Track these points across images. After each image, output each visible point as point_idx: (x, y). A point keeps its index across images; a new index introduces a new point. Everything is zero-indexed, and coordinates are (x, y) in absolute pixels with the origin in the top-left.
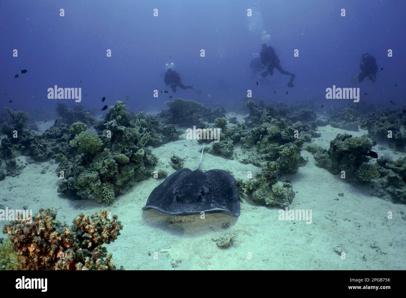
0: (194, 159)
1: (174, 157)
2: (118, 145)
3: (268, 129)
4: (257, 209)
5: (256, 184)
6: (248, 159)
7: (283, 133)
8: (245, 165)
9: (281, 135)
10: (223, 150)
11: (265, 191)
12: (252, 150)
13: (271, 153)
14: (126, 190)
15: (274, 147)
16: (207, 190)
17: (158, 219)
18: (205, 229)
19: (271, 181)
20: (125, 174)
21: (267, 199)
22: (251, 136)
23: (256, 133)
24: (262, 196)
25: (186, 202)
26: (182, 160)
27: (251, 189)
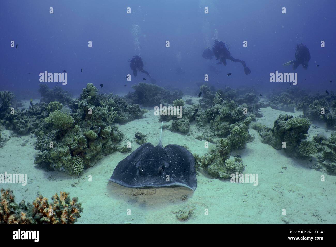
0: (156, 135)
1: (138, 133)
2: (88, 123)
3: (219, 110)
4: (212, 181)
5: (211, 159)
6: (202, 135)
7: (233, 113)
8: (200, 141)
9: (231, 115)
10: (181, 128)
11: (219, 165)
12: (206, 128)
13: (222, 131)
14: (95, 163)
15: (225, 125)
16: (167, 165)
17: (122, 191)
18: (166, 201)
19: (224, 156)
20: (93, 149)
21: (221, 173)
22: (205, 115)
23: (209, 113)
24: (216, 169)
25: (148, 176)
26: (145, 136)
27: (206, 163)
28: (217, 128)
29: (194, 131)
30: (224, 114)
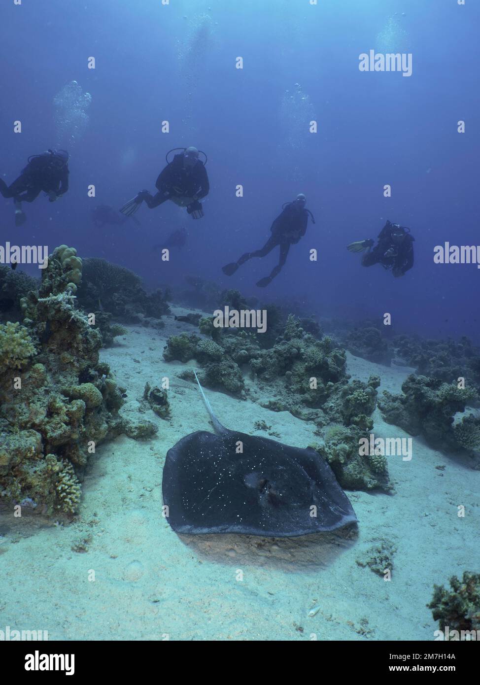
3: (302, 351)
6: (279, 401)
7: (329, 361)
10: (229, 381)
11: (361, 464)
12: (276, 385)
13: (313, 394)
21: (367, 479)
22: (275, 359)
23: (285, 355)
24: (358, 473)
28: (298, 386)
29: (252, 390)
30: (316, 362)
